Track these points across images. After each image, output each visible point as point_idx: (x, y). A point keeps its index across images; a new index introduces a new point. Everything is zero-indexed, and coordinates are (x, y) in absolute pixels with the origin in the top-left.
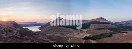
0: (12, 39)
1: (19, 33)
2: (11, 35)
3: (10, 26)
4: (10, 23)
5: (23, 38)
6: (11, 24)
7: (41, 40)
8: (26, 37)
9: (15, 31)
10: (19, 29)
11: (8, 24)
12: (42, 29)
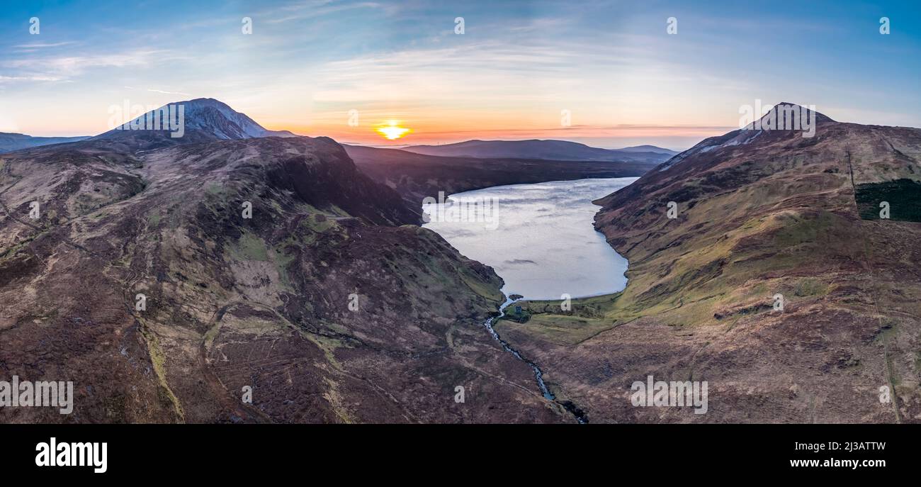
12: (637, 244)
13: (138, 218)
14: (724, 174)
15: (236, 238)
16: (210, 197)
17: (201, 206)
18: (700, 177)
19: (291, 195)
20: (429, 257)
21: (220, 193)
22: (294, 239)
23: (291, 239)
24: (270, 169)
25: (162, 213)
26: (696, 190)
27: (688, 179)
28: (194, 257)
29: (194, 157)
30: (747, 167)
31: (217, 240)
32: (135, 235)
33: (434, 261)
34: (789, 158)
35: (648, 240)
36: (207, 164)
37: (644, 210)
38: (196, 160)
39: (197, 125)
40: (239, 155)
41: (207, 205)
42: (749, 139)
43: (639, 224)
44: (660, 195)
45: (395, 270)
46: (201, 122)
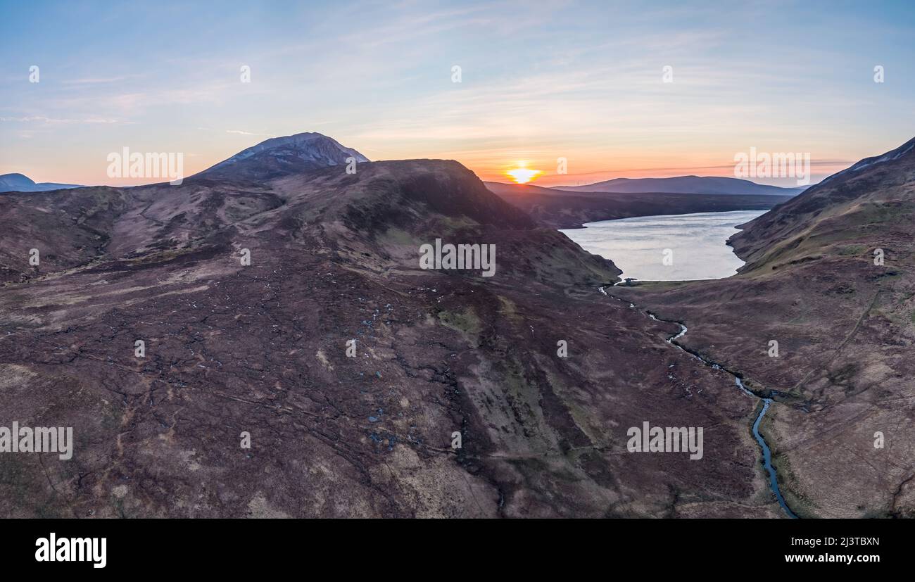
12: (758, 250)
13: (295, 218)
15: (384, 231)
16: (355, 202)
17: (349, 207)
19: (425, 206)
20: (554, 247)
21: (363, 199)
22: (434, 232)
23: (432, 233)
24: (403, 183)
25: (315, 214)
26: (825, 201)
28: (354, 239)
29: (325, 177)
31: (369, 231)
32: (299, 228)
33: (559, 251)
36: (341, 181)
38: (328, 179)
39: (311, 156)
40: (370, 173)
41: (354, 206)
42: (899, 155)
43: (766, 235)
45: (523, 254)
46: (315, 153)
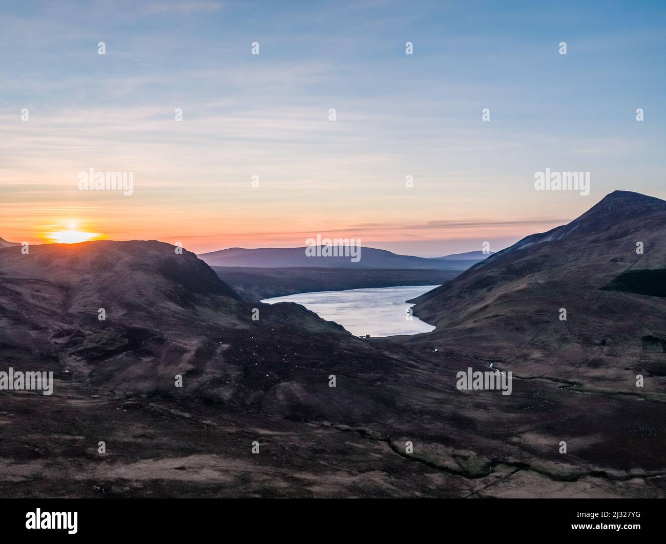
0: (157, 416)
1: (225, 353)
2: (145, 386)
3: (131, 297)
4: (134, 267)
5: (259, 405)
6: (140, 277)
7: (437, 416)
8: (289, 396)
9: (181, 343)
10: (226, 320)
11: (106, 275)
12: (444, 318)
14: (521, 265)
18: (501, 268)
26: (495, 279)
27: (490, 271)
30: (544, 259)
34: (586, 250)
35: (452, 314)
37: (451, 296)
42: (563, 235)
43: (447, 306)
44: (465, 284)
